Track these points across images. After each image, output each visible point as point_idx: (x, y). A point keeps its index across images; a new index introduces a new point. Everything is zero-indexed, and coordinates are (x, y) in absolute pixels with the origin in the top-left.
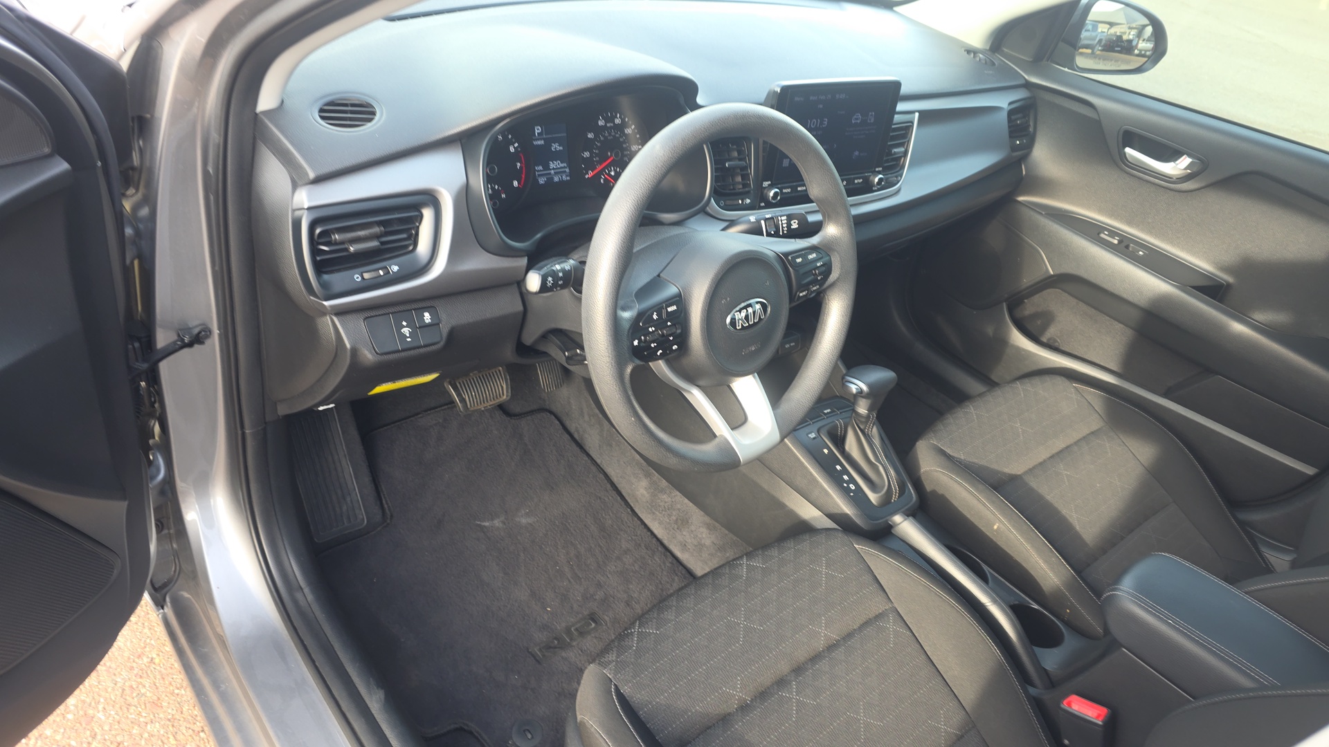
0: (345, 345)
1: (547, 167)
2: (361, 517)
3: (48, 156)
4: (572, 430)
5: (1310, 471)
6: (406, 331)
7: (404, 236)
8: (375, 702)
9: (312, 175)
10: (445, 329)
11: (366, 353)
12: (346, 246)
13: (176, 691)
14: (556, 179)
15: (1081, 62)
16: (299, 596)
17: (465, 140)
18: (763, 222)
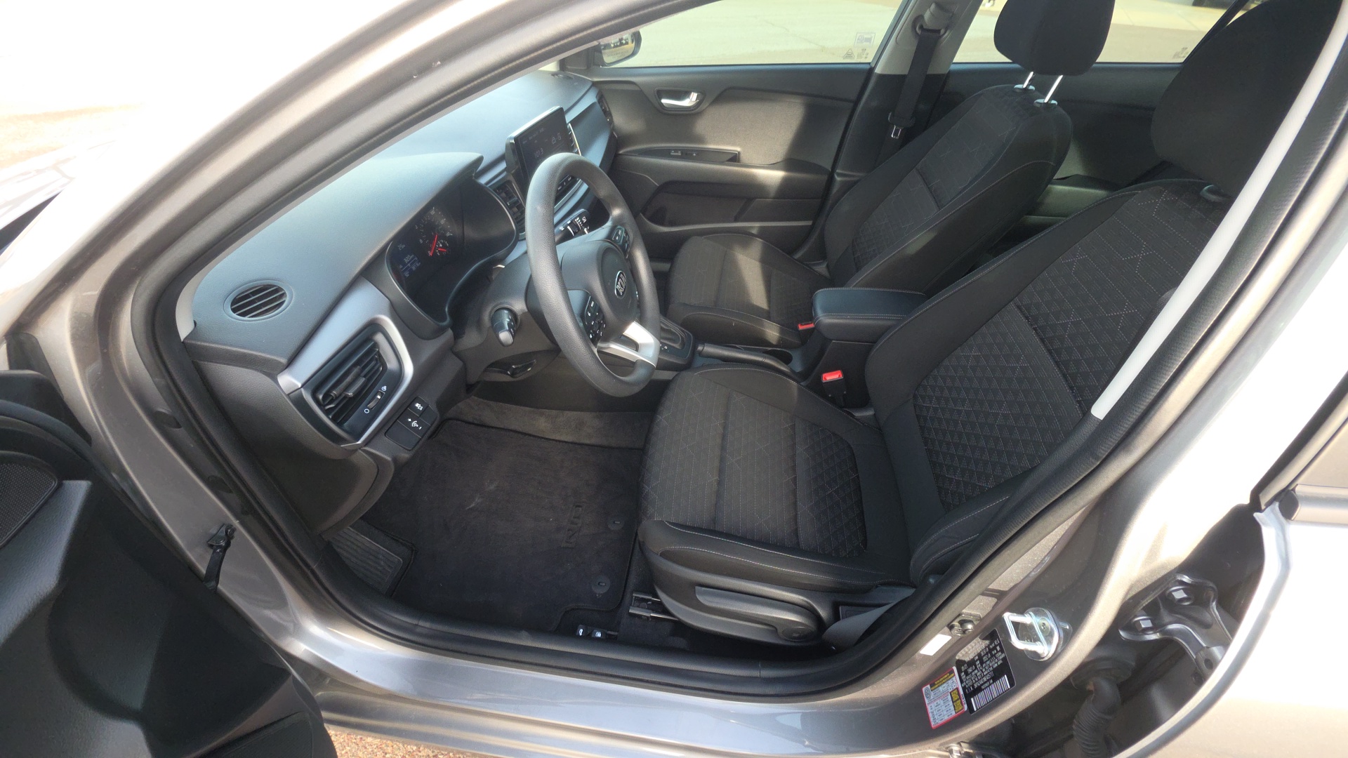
0: (386, 460)
1: (404, 264)
2: (396, 560)
3: (60, 486)
4: (471, 420)
5: (809, 223)
6: (415, 424)
7: (373, 363)
8: (526, 640)
9: (284, 361)
10: (433, 407)
11: (403, 455)
12: (343, 395)
13: (343, 752)
14: (414, 268)
15: (607, 59)
16: (418, 630)
17: (368, 273)
18: (569, 227)
